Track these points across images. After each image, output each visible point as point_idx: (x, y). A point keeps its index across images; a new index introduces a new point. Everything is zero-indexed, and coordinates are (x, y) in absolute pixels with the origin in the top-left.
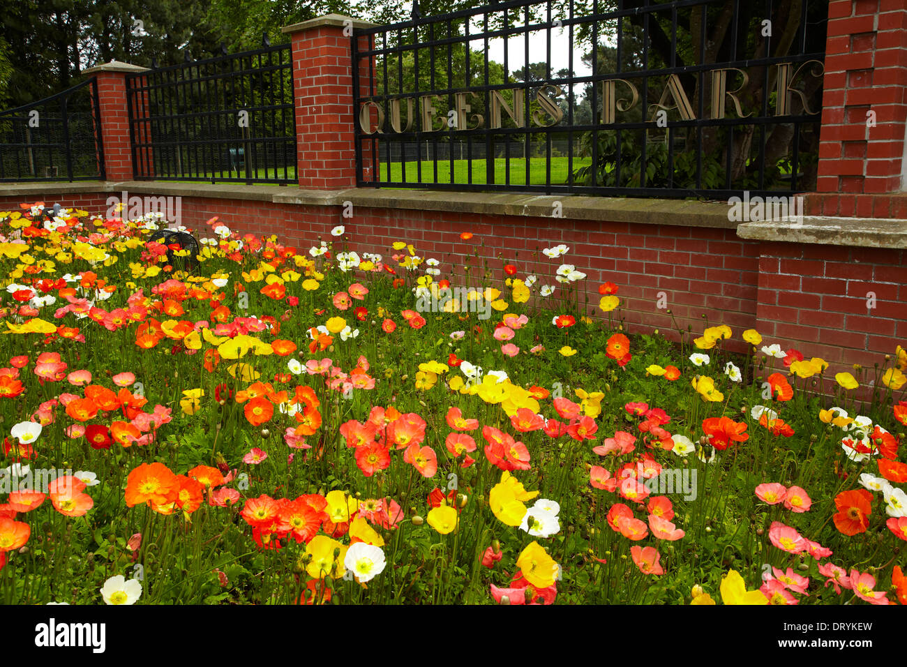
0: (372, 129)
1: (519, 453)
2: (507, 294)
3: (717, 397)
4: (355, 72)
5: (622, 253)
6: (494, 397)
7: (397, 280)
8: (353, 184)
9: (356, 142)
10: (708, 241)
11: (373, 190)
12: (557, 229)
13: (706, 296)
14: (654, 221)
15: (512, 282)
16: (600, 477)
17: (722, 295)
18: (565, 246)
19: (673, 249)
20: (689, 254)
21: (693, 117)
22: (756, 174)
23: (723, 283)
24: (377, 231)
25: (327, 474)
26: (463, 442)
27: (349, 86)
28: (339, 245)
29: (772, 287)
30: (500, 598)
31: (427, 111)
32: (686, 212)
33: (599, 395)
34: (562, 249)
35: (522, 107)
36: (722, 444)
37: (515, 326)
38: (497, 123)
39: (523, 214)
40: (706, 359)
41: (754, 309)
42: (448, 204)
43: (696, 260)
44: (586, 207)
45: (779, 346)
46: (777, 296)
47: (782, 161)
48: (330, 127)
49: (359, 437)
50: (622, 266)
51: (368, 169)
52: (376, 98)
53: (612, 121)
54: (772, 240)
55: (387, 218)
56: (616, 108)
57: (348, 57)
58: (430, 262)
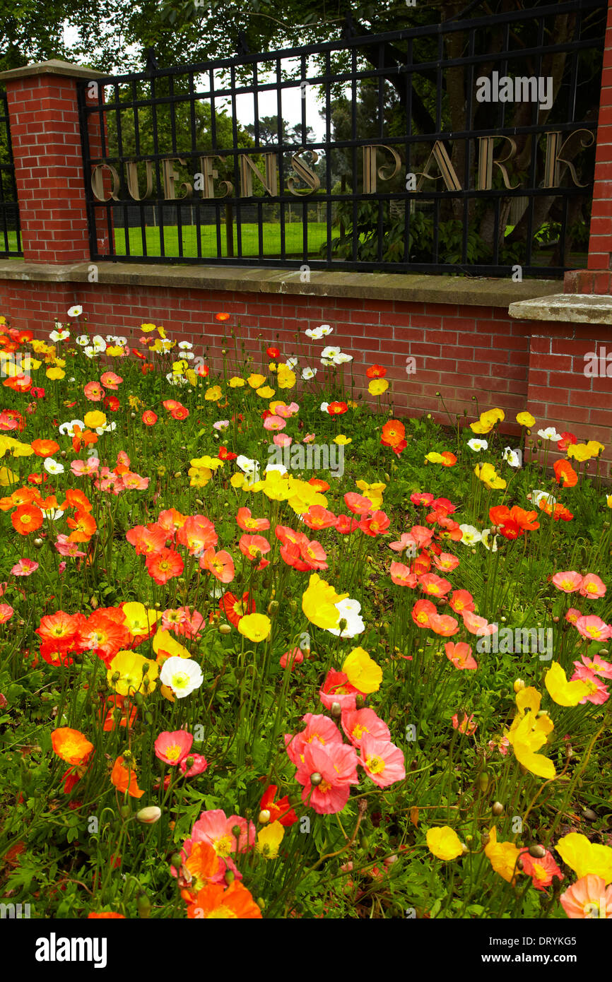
0: (106, 196)
1: (316, 552)
2: (272, 380)
3: (500, 484)
4: (84, 129)
5: (387, 333)
6: (281, 494)
7: (146, 365)
8: (86, 256)
9: (88, 211)
10: (476, 319)
11: (110, 264)
12: (318, 307)
13: (473, 377)
14: (421, 298)
15: (277, 367)
16: (400, 574)
17: (490, 376)
18: (329, 326)
19: (439, 328)
20: (456, 334)
21: (459, 188)
22: (515, 246)
23: (491, 363)
24: (117, 310)
25: (99, 581)
26: (257, 543)
27: (77, 146)
28: (77, 327)
29: (544, 368)
30: (331, 705)
31: (168, 176)
32: (453, 289)
33: (379, 486)
34: (325, 330)
35: (275, 174)
36: (513, 533)
37: (285, 414)
38: (248, 192)
39: (280, 291)
40: (483, 444)
41: (524, 391)
42: (197, 281)
43: (464, 339)
44: (348, 284)
45: (554, 429)
46: (549, 377)
47: (541, 232)
48: (59, 193)
49: (148, 544)
50: (387, 346)
51: (103, 240)
52: (109, 160)
53: (374, 190)
54: (544, 319)
55: (129, 296)
56: (378, 177)
57: (75, 112)
58: (183, 345)
